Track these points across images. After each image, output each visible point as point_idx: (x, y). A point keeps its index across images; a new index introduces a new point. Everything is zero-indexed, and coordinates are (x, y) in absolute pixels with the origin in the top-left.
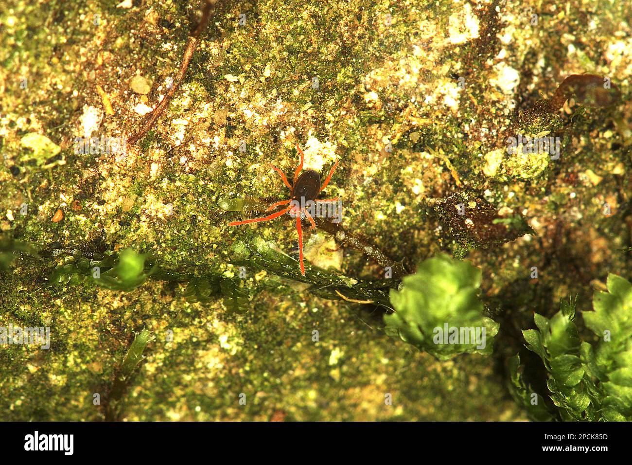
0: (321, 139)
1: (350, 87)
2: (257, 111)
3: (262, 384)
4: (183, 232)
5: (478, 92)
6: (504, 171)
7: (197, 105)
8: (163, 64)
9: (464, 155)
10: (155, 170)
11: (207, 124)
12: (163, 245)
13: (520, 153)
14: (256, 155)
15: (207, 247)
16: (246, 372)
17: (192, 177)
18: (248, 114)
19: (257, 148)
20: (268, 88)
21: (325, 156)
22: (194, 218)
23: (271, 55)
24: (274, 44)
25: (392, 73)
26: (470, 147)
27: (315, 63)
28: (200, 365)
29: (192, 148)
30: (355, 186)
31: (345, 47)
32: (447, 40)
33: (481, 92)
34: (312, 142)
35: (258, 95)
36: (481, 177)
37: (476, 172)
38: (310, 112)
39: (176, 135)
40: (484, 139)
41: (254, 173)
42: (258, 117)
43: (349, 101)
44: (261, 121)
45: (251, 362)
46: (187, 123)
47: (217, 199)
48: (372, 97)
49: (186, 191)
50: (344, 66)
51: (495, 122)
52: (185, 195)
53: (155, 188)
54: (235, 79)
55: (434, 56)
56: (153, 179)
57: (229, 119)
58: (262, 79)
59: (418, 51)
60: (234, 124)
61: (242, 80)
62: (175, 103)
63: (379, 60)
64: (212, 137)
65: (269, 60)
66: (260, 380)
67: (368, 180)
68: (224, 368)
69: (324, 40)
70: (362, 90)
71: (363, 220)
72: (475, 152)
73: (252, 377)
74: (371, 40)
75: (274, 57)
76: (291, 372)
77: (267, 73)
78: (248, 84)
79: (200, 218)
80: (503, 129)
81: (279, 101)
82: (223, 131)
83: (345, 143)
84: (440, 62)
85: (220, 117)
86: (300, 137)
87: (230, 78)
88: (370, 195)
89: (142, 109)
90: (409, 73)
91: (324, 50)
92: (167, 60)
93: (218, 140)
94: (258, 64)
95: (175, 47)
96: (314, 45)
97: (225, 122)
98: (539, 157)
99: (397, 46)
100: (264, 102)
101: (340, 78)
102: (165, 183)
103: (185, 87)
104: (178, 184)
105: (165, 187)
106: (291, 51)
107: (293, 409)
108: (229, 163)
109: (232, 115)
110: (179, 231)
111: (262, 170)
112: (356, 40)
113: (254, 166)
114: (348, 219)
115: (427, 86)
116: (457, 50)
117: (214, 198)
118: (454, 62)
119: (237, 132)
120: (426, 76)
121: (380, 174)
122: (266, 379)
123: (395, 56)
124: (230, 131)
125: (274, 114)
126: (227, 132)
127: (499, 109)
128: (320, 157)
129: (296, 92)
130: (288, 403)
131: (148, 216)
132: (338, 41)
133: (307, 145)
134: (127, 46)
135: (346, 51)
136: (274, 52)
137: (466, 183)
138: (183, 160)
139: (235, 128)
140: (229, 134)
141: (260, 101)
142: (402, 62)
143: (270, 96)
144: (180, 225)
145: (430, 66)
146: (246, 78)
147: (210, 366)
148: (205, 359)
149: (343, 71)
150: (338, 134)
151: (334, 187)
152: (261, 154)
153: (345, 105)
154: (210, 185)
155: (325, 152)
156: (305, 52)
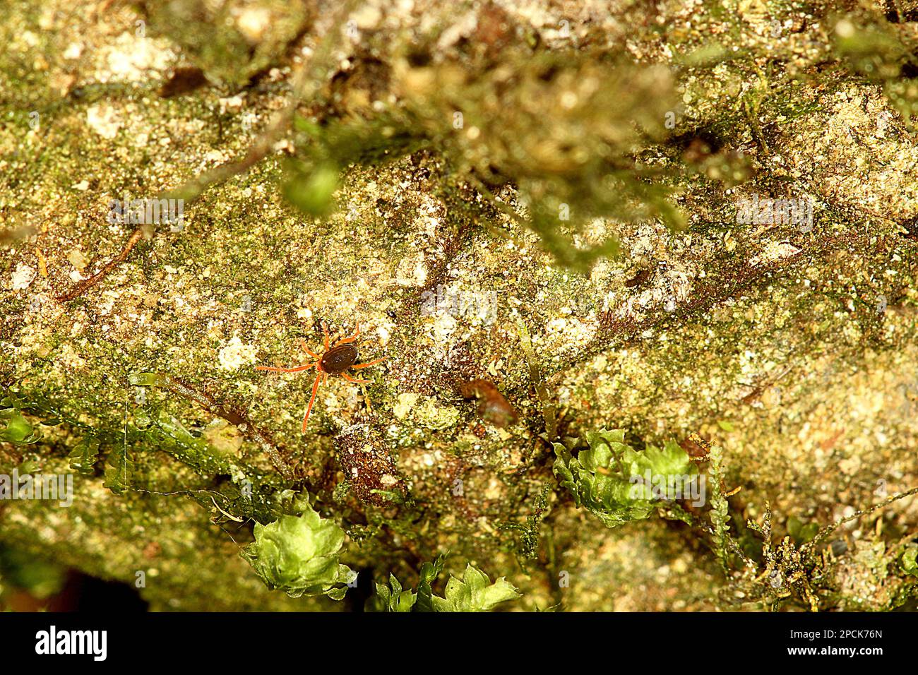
0: (244, 342)
1: (286, 301)
2: (189, 303)
3: (141, 521)
4: (91, 387)
5: (410, 333)
6: (411, 417)
7: (131, 283)
8: (105, 245)
9: (381, 389)
10: (77, 329)
11: (138, 302)
12: (70, 391)
13: (431, 405)
14: (178, 340)
15: (111, 405)
16: (129, 509)
17: (110, 346)
18: (180, 303)
19: (181, 334)
20: (204, 286)
21: (244, 357)
22: (105, 378)
23: (214, 260)
24: (220, 250)
25: (331, 297)
26: (388, 383)
27: (256, 276)
28: (85, 491)
29: (117, 319)
30: (269, 386)
31: (290, 267)
32: (393, 280)
33: (413, 333)
34: (236, 341)
35: (193, 289)
36: (390, 414)
37: (387, 408)
38: (241, 314)
39: (105, 305)
40: (404, 379)
41: (171, 356)
42: (189, 307)
43: (282, 312)
44: (191, 312)
45: (135, 502)
46: (118, 296)
47: (130, 370)
48: (305, 314)
49: (103, 354)
50: (283, 283)
51: (418, 368)
52: (100, 358)
53: (74, 343)
54: (175, 271)
55: (376, 292)
56: (74, 335)
57: (159, 303)
58: (201, 277)
59: (362, 283)
60: (162, 309)
61: (182, 272)
62: (110, 278)
63: (321, 282)
64: (140, 314)
65: (211, 263)
66: (140, 517)
67: (282, 384)
68: (108, 499)
69: (271, 256)
70: (299, 305)
71: (270, 418)
72: (391, 389)
73: (133, 514)
74: (318, 264)
75: (217, 262)
76: (172, 516)
77: (207, 273)
78: (188, 277)
79: (110, 379)
80: (423, 376)
81: (212, 300)
82: (150, 313)
83: (268, 350)
84: (382, 299)
85: (151, 299)
86: (226, 333)
87: (169, 269)
88: (281, 396)
89: (76, 277)
90: (348, 300)
91: (267, 265)
92: (110, 242)
93: (144, 319)
94: (200, 264)
95: (122, 233)
96: (259, 259)
97: (155, 305)
98: (449, 414)
99: (343, 273)
100: (198, 296)
101: (277, 293)
102: (84, 342)
103: (125, 266)
104: (96, 346)
105: (83, 345)
106: (235, 260)
107: (169, 543)
108: (149, 343)
109: (164, 301)
110: (87, 385)
111: (181, 354)
112: (303, 261)
113: (173, 348)
114: (255, 412)
115: (364, 315)
116: (400, 292)
117: (127, 368)
118: (394, 301)
119: (164, 317)
120: (364, 305)
121: (296, 381)
122: (147, 519)
123: (338, 283)
124: (157, 315)
125: (205, 309)
126: (154, 314)
127: (425, 355)
128: (239, 357)
129: (230, 295)
130: (166, 538)
131: (62, 364)
132: (285, 259)
133: (230, 342)
134: (73, 223)
135: (290, 271)
136: (218, 257)
137: (375, 414)
138: (105, 328)
139: (163, 313)
140: (155, 317)
141: (194, 295)
142: (344, 289)
143: (204, 294)
144: (90, 380)
145: (369, 299)
146: (186, 271)
147: (94, 495)
148: (92, 489)
149: (282, 287)
150: (263, 341)
151: (247, 383)
152: (183, 340)
153: (278, 316)
154: (126, 357)
155: (245, 353)
156: (248, 263)
